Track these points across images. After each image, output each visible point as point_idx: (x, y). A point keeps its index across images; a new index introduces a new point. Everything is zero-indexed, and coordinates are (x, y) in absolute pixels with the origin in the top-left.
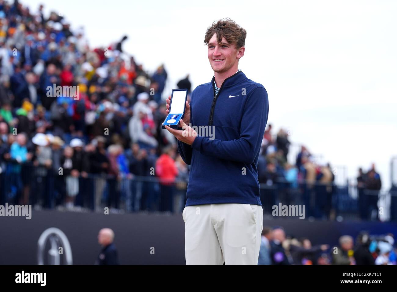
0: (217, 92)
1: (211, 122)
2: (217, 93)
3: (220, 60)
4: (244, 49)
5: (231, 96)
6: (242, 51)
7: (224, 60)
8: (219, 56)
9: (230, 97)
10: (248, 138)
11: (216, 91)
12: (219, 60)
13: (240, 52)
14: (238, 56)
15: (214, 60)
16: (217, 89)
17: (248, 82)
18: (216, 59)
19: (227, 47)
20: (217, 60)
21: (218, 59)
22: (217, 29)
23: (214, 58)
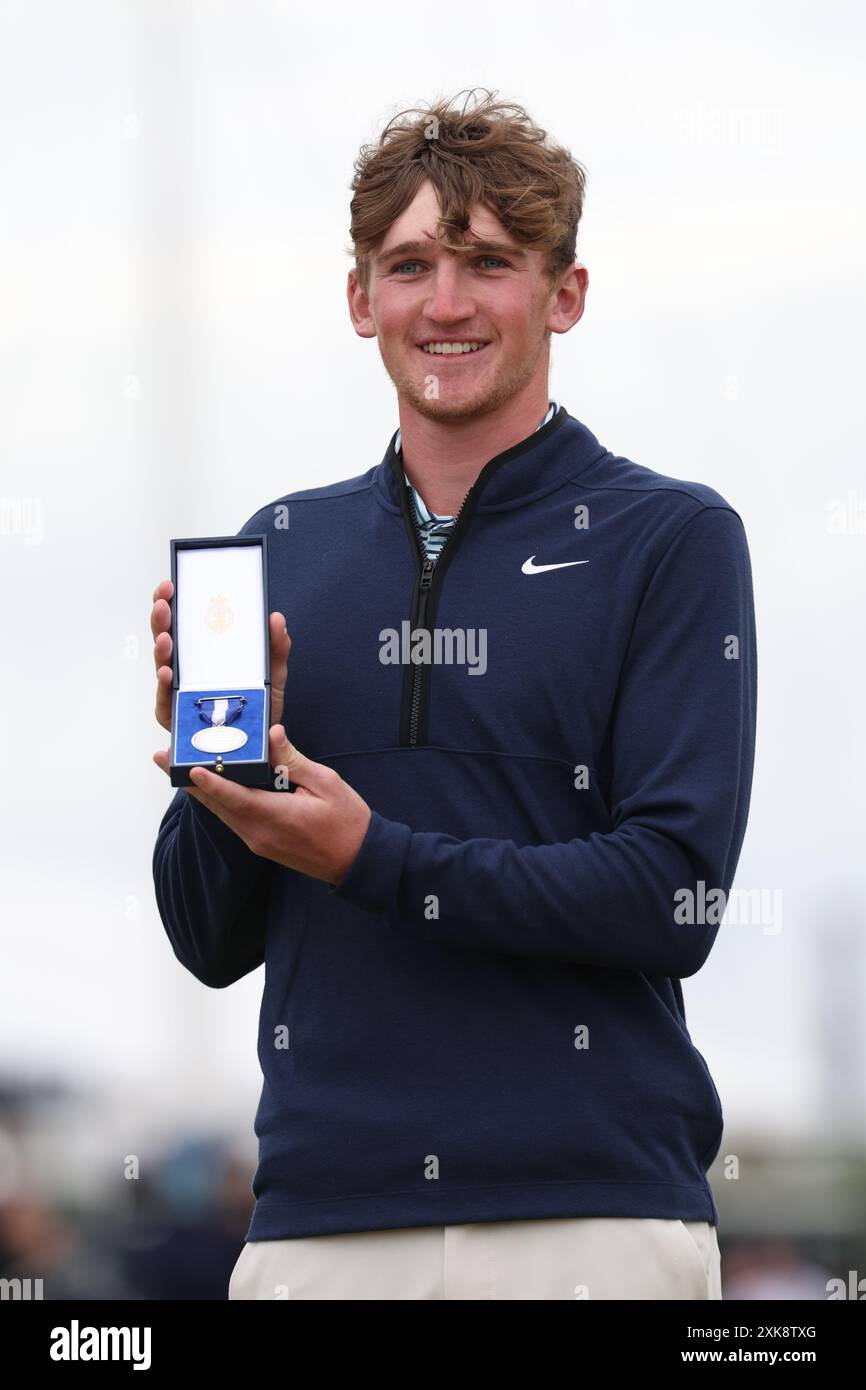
0: (436, 539)
1: (414, 728)
2: (433, 550)
3: (467, 347)
4: (582, 274)
5: (535, 563)
6: (572, 286)
7: (486, 343)
8: (464, 321)
9: (529, 568)
10: (677, 825)
11: (424, 534)
12: (458, 348)
13: (563, 293)
14: (554, 321)
15: (422, 346)
16: (433, 520)
17: (621, 477)
18: (442, 342)
19: (506, 264)
20: (446, 348)
21: (452, 342)
22: (439, 158)
23: (426, 333)
